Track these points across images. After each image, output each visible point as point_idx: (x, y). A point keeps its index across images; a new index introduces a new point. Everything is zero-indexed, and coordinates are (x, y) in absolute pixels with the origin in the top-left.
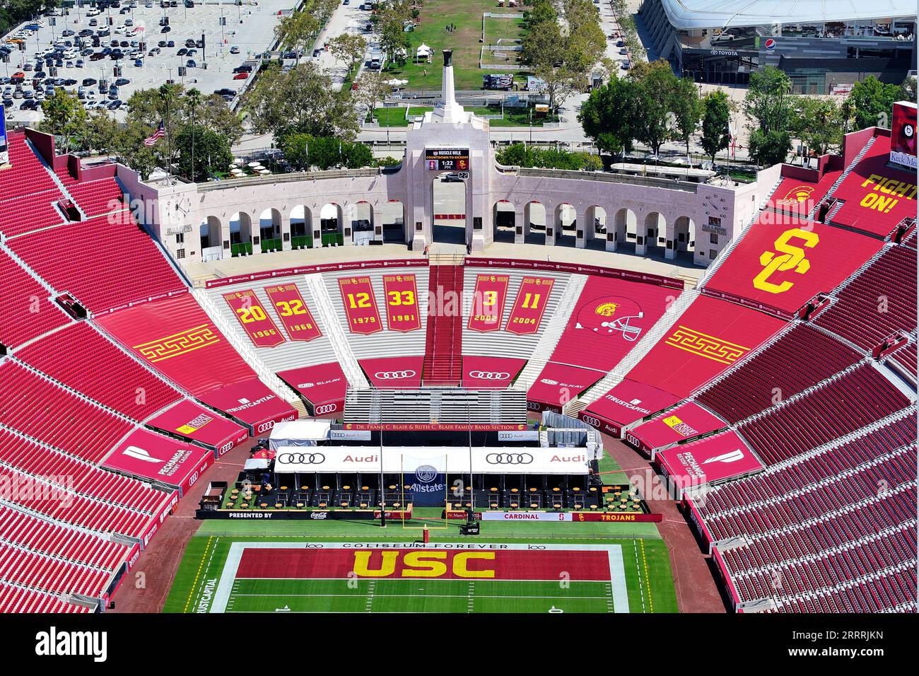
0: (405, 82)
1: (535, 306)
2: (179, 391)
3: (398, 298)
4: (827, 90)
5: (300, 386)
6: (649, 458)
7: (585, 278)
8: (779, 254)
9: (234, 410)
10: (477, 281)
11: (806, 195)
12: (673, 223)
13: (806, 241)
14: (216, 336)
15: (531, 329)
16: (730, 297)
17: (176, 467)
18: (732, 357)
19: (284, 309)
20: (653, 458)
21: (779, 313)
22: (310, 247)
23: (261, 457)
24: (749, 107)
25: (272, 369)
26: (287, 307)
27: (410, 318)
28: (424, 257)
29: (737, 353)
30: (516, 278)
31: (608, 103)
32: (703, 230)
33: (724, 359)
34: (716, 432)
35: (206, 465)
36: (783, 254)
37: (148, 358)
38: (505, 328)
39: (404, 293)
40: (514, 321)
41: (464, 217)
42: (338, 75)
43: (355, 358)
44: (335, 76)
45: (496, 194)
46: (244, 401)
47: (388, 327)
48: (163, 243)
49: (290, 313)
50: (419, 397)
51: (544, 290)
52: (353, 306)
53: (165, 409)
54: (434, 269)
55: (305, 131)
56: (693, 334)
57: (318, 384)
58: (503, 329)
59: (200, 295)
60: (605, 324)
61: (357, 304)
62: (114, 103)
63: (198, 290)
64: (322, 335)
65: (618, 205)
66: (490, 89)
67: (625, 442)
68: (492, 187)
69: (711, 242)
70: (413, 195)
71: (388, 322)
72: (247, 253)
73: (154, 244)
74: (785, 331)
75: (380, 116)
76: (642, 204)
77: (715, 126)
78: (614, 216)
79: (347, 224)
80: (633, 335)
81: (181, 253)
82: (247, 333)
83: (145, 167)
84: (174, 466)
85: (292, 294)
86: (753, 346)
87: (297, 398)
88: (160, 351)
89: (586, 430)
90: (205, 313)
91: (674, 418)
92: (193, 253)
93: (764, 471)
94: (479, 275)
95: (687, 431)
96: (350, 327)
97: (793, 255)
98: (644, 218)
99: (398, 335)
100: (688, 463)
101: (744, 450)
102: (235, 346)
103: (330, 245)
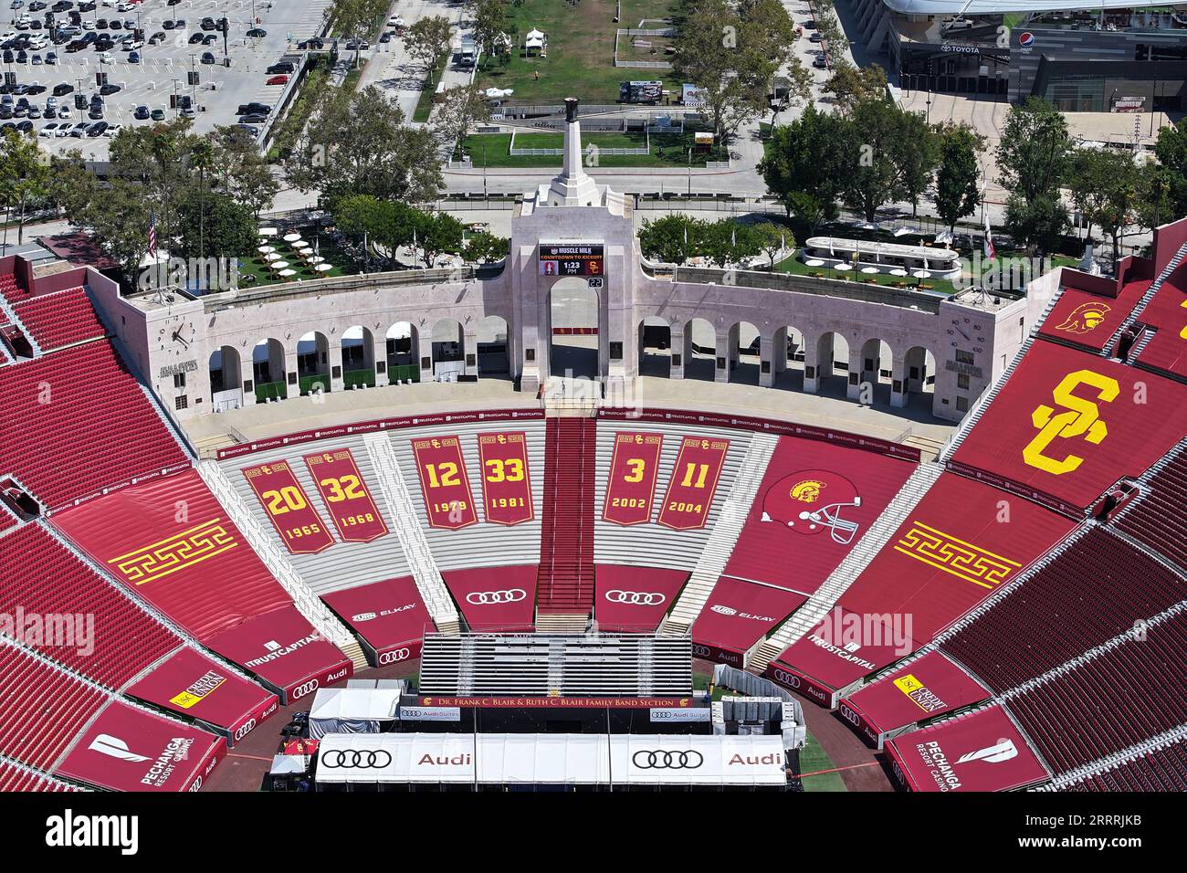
0: (509, 92)
1: (700, 484)
2: (176, 633)
3: (499, 470)
4: (1106, 106)
5: (356, 618)
6: (874, 746)
7: (773, 440)
8: (1060, 410)
9: (258, 662)
10: (615, 442)
11: (1099, 316)
12: (903, 355)
13: (1101, 391)
14: (232, 538)
15: (695, 521)
16: (989, 478)
17: (169, 770)
18: (994, 576)
19: (333, 490)
20: (881, 747)
21: (1062, 507)
22: (371, 385)
23: (295, 752)
24: (1005, 154)
25: (315, 589)
26: (336, 488)
27: (518, 502)
28: (536, 404)
29: (1002, 571)
30: (673, 437)
31: (802, 149)
32: (947, 368)
33: (982, 579)
34: (974, 705)
35: (214, 761)
36: (1067, 410)
37: (131, 578)
38: (657, 519)
39: (509, 462)
40: (671, 508)
41: (595, 331)
42: (414, 76)
43: (436, 569)
44: (410, 78)
45: (643, 308)
46: (273, 645)
47: (486, 518)
48: (154, 389)
49: (341, 497)
50: (532, 650)
51: (713, 458)
52: (434, 483)
53: (155, 665)
54: (553, 423)
55: (365, 191)
56: (936, 536)
57: (382, 613)
58: (655, 521)
59: (209, 472)
60: (804, 515)
61: (439, 480)
62: (97, 126)
63: (205, 464)
64: (388, 532)
65: (821, 326)
66: (629, 102)
67: (837, 714)
68: (637, 298)
69: (959, 386)
70: (521, 310)
71: (485, 508)
72: (279, 398)
73: (141, 391)
74: (1072, 538)
75: (474, 149)
76: (857, 327)
77: (956, 182)
78: (816, 344)
79: (425, 351)
80: (846, 534)
81: (182, 402)
82: (277, 531)
83: (132, 254)
84: (166, 767)
85: (343, 467)
86: (1026, 560)
87: (351, 639)
88: (148, 566)
89: (779, 700)
90: (215, 500)
91: (910, 677)
92: (199, 401)
93: (1051, 782)
94: (618, 433)
95: (931, 703)
96: (429, 518)
97: (1081, 414)
98: (859, 347)
99: (499, 531)
100: (934, 760)
101: (1019, 743)
102: (261, 554)
103: (400, 381)
